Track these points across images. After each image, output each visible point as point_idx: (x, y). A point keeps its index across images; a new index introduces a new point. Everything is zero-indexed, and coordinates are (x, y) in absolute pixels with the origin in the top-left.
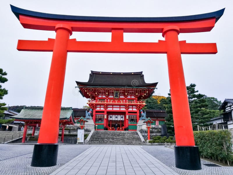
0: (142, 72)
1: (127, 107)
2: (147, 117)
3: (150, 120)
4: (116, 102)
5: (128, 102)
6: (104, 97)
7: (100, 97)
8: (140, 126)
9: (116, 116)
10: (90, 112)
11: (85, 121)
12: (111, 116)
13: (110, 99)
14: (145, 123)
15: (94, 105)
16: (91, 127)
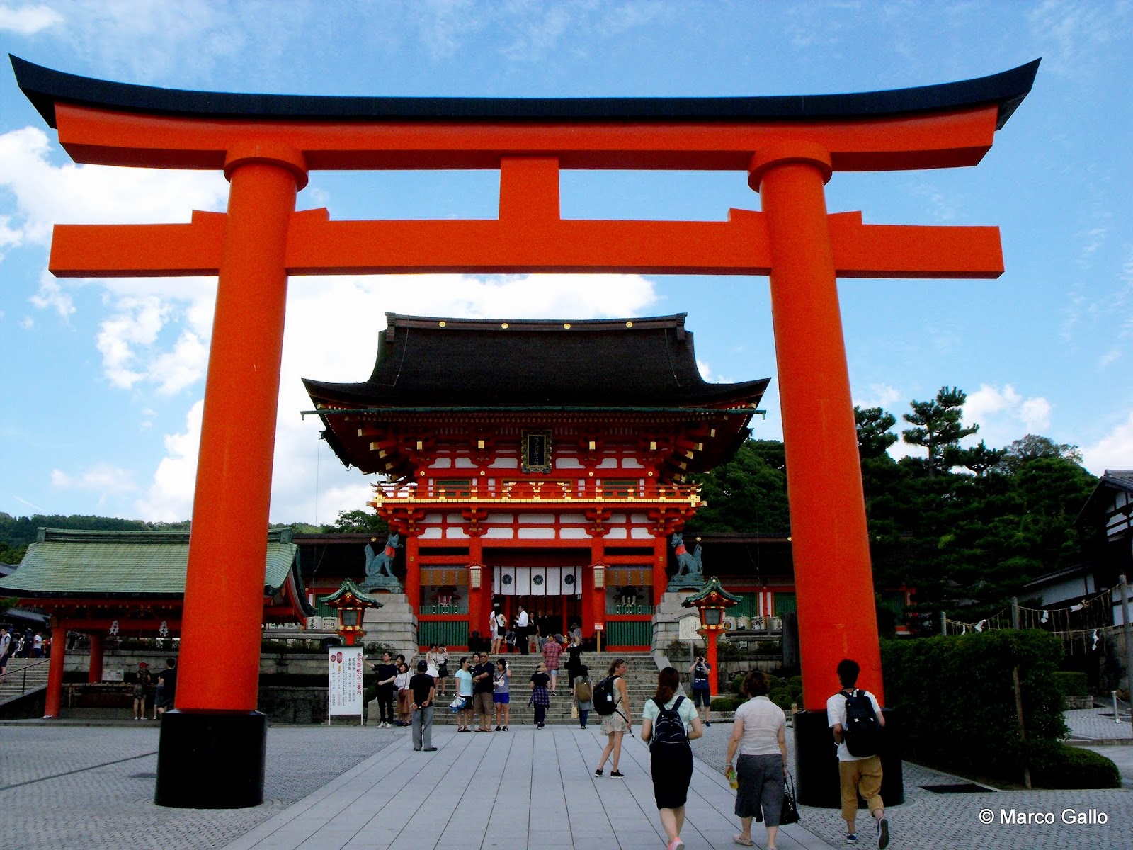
0: (680, 319)
1: (595, 518)
2: (707, 575)
3: (717, 590)
4: (531, 495)
5: (604, 494)
6: (464, 463)
7: (443, 463)
8: (670, 627)
9: (538, 571)
10: (387, 551)
11: (365, 604)
12: (508, 571)
13: (502, 476)
14: (695, 610)
15: (406, 511)
16: (398, 636)
